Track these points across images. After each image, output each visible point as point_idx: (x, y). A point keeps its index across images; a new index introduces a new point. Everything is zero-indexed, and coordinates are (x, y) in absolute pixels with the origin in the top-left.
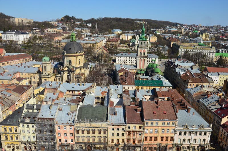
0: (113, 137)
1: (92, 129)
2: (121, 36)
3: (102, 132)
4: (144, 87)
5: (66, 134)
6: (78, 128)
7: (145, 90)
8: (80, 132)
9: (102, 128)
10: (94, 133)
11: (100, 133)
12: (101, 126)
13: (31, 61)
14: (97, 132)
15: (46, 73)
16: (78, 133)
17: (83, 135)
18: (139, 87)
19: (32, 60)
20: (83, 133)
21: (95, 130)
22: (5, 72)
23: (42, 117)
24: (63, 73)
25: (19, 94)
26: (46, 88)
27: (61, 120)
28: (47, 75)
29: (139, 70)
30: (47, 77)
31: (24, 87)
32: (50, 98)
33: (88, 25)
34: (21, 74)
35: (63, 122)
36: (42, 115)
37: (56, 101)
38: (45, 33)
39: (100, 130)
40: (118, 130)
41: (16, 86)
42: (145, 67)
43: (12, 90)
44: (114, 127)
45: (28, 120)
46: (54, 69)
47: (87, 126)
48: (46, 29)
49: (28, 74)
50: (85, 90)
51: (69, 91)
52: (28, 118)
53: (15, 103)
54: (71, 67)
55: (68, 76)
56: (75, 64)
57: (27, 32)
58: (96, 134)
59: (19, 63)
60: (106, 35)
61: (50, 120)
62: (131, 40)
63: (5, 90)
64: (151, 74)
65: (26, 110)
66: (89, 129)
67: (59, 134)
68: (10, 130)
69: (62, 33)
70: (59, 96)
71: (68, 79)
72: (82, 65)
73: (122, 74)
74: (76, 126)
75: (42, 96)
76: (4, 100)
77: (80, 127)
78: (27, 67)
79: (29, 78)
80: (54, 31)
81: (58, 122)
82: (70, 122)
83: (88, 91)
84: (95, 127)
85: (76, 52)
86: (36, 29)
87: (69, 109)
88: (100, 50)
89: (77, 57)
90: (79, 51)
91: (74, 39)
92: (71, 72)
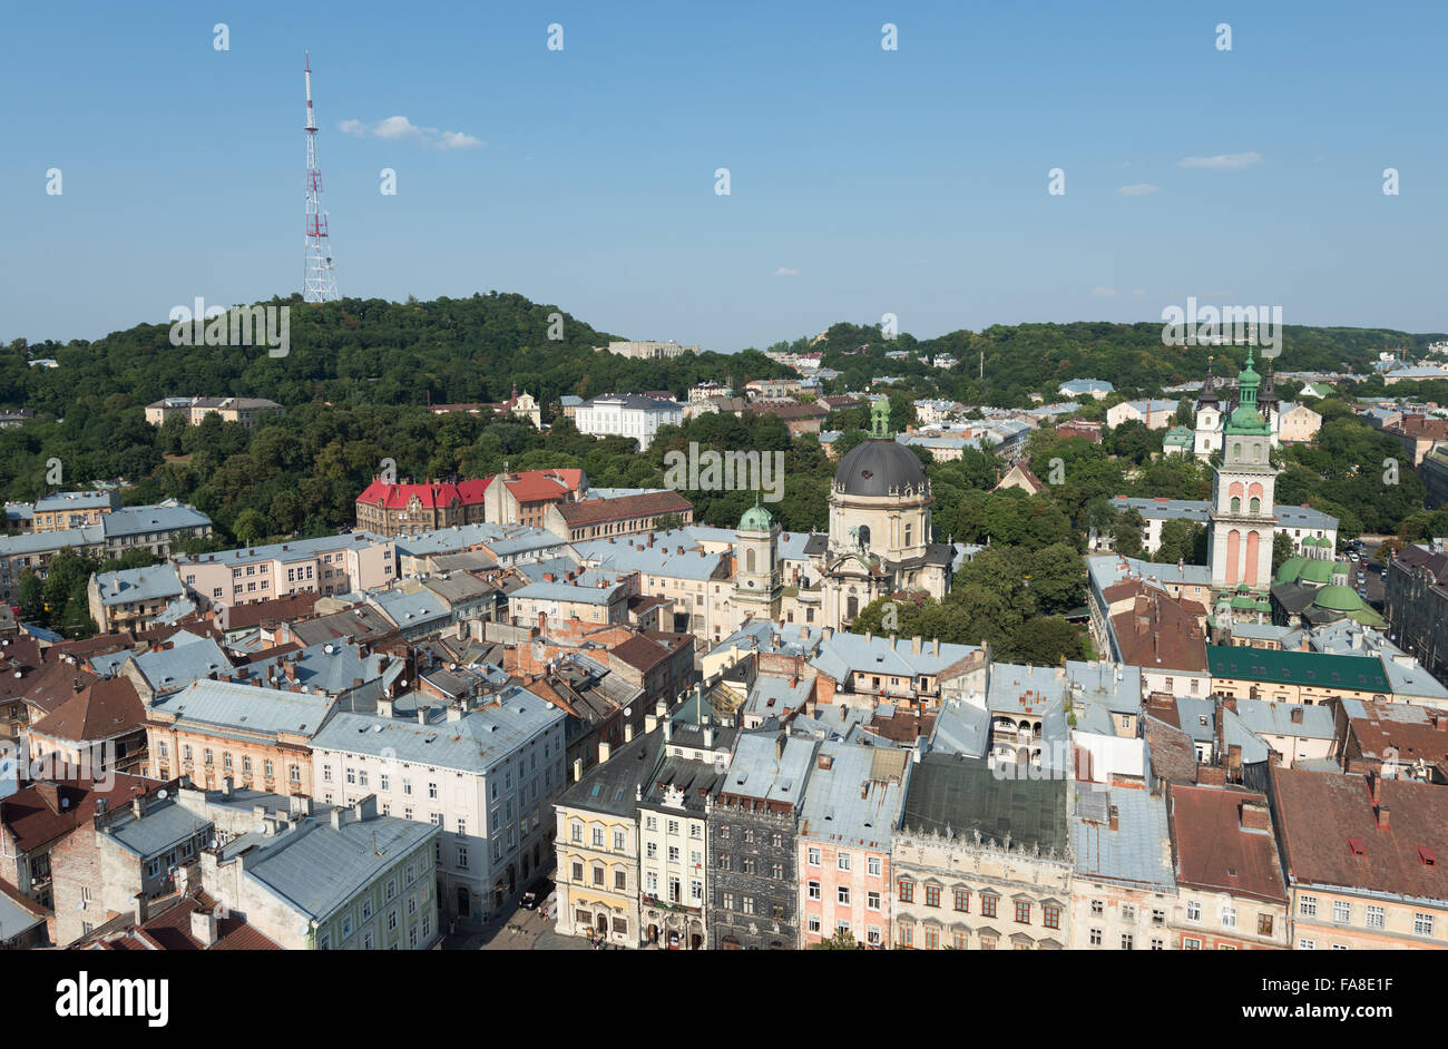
1: (982, 887)
2: (1109, 411)
3: (1037, 915)
4: (1263, 686)
5: (843, 893)
6: (910, 872)
7: (1271, 705)
8: (919, 894)
10: (989, 913)
11: (1023, 918)
12: (1030, 881)
13: (689, 524)
14: (1006, 909)
15: (751, 584)
16: (906, 898)
17: (931, 912)
18: (1236, 683)
19: (690, 518)
20: (933, 901)
21: (997, 897)
22: (582, 570)
23: (740, 791)
24: (830, 586)
25: (637, 672)
26: (755, 652)
27: (828, 818)
28: (759, 593)
29: (1223, 592)
30: (757, 601)
31: (660, 642)
32: (771, 704)
33: (939, 362)
34: (644, 579)
35: (833, 827)
36: (740, 783)
37: (802, 720)
38: (749, 401)
39: (1024, 898)
40: (1128, 914)
41: (630, 631)
42: (1264, 579)
43: (612, 651)
44: (1104, 893)
45: (674, 798)
46: (789, 564)
47: (954, 868)
48: (754, 387)
49: (676, 583)
50: (939, 677)
51: (862, 676)
52: (679, 789)
53: (620, 713)
54: (866, 558)
55: (853, 602)
56: (889, 545)
57: (673, 399)
58: (1005, 922)
59: (639, 533)
60: (1032, 409)
61: (774, 812)
62: (1167, 429)
63: (582, 647)
64: (1303, 617)
65: (670, 751)
66: (965, 886)
67: (814, 889)
68: (597, 835)
69: (823, 404)
70: (812, 697)
71: (849, 617)
72: (920, 553)
73: (1127, 605)
74: (897, 857)
75: (737, 689)
76: (578, 692)
77: (920, 870)
78: (673, 551)
79: (680, 602)
80: (788, 395)
81: (812, 828)
82: (869, 834)
83: (952, 684)
84: (996, 879)
85: (893, 491)
86: (711, 388)
87: (868, 765)
88: (1006, 483)
89: (896, 513)
90: (909, 487)
91: (885, 427)
92: (869, 586)
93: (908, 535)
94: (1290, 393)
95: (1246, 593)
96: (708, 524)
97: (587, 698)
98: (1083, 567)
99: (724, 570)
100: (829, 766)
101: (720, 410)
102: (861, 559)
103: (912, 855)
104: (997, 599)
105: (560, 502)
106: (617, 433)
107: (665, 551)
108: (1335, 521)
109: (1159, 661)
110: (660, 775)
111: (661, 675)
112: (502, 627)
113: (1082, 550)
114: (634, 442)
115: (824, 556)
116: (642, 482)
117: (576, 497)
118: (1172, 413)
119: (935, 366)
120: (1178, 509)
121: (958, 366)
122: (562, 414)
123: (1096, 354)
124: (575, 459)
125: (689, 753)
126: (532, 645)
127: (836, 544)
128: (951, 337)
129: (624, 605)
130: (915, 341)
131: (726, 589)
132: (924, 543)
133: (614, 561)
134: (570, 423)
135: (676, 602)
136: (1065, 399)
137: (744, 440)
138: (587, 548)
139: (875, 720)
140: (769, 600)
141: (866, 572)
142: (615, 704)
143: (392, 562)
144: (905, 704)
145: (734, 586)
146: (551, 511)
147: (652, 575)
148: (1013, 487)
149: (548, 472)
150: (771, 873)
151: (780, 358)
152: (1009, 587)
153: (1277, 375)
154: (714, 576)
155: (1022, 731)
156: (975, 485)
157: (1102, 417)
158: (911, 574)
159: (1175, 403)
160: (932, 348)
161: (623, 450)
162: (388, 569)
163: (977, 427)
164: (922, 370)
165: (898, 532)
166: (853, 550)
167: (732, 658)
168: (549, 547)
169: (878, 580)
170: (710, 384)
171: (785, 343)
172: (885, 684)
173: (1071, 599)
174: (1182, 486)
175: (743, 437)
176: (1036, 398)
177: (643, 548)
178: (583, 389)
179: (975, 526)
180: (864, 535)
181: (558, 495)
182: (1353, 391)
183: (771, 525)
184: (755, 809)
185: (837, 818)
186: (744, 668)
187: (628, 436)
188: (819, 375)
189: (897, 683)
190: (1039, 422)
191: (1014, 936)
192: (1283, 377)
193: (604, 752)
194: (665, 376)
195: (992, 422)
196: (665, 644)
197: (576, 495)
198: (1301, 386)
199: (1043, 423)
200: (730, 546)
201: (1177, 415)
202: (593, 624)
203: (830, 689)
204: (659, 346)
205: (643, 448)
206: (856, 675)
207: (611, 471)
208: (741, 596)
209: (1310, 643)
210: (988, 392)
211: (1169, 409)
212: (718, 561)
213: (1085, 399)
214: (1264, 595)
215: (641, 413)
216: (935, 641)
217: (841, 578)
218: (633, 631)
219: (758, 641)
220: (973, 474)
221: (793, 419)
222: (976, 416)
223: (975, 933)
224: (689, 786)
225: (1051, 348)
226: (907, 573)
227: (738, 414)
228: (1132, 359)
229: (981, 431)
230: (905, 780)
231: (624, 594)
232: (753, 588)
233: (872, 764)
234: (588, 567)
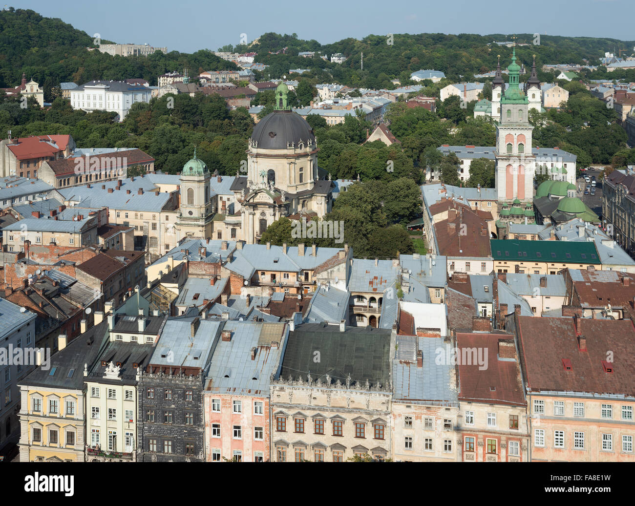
0: (408, 453)
1: (333, 414)
2: (442, 91)
3: (369, 431)
4: (525, 264)
5: (237, 431)
6: (284, 410)
7: (529, 276)
8: (290, 425)
9: (369, 414)
10: (338, 433)
11: (360, 435)
12: (365, 407)
13: (149, 172)
14: (349, 429)
15: (191, 213)
16: (281, 429)
17: (299, 437)
18: (509, 263)
19: (152, 168)
20: (300, 430)
21: (343, 421)
22: (64, 208)
23: (164, 362)
24: (247, 212)
25: (98, 281)
26: (185, 261)
27: (227, 376)
28: (196, 219)
29: (505, 205)
30: (195, 225)
31: (118, 258)
32: (196, 297)
33: (335, 59)
34: (112, 213)
35: (230, 383)
36: (164, 356)
37: (218, 308)
38: (201, 85)
39: (360, 420)
40: (428, 424)
41: (94, 251)
42: (529, 194)
43: (79, 267)
44: (412, 411)
45: (112, 372)
46: (221, 198)
47: (314, 403)
48: (205, 76)
49: (136, 215)
50: (316, 271)
51: (263, 274)
52: (116, 364)
53: (83, 311)
54: (272, 192)
55: (263, 222)
56: (288, 182)
57: (147, 85)
58: (349, 438)
59: (111, 180)
60: (393, 89)
61: (187, 375)
62: (476, 101)
63: (55, 265)
64: (551, 218)
65: (113, 337)
66: (321, 416)
67: (216, 429)
68: (53, 405)
69: (253, 87)
70: (227, 290)
71: (261, 233)
72: (309, 187)
73: (443, 216)
74: (275, 399)
75: (172, 288)
76: (49, 298)
77: (290, 408)
78: (135, 192)
79: (139, 228)
80: (230, 82)
81: (215, 384)
82: (256, 385)
83: (324, 275)
84: (342, 409)
85: (290, 145)
86: (174, 77)
87: (257, 335)
88: (372, 139)
89: (293, 160)
90: (301, 143)
91: (285, 102)
92: (274, 210)
93: (301, 175)
94: (551, 78)
95: (519, 204)
96: (163, 172)
97: (56, 302)
98: (419, 193)
99: (173, 204)
100: (230, 339)
101: (179, 92)
102: (268, 193)
103: (284, 397)
104: (360, 216)
105: (52, 159)
106: (102, 109)
107: (129, 192)
108: (575, 157)
109: (461, 251)
110: (104, 355)
111: (118, 282)
113: (420, 181)
114: (115, 115)
115: (243, 191)
116: (117, 143)
117: (65, 156)
118: (480, 91)
119: (332, 61)
120: (480, 152)
121: (347, 62)
122: (61, 95)
123: (434, 54)
124: (67, 128)
125: (127, 338)
126: (16, 265)
127: (251, 183)
128: (343, 42)
129: (95, 232)
130: (319, 45)
131: (173, 216)
132: (312, 180)
133: (90, 200)
134: (67, 102)
135: (136, 228)
136: (414, 83)
137: (195, 113)
138: (69, 192)
139: (271, 303)
140: (203, 223)
141: (271, 201)
142: (79, 306)
144: (293, 291)
145: (178, 215)
146: (43, 165)
147: (118, 209)
148: (376, 141)
149: (44, 137)
150: (185, 420)
151: (226, 56)
152: (369, 207)
153: (545, 66)
154: (165, 208)
155: (372, 304)
156: (352, 140)
157: (437, 94)
158: (304, 201)
159: (482, 85)
160: (330, 50)
161: (105, 121)
163: (356, 102)
164: (323, 65)
165: (295, 173)
166: (262, 186)
167: (168, 267)
168: (41, 193)
169: (280, 206)
170: (174, 74)
171: (230, 46)
172: (279, 278)
173: (411, 213)
174: (484, 138)
175: (194, 111)
176: (396, 82)
177: (113, 191)
178: (78, 78)
179: (352, 168)
180: (271, 176)
181: (50, 154)
182: (588, 76)
183: (205, 170)
184: (173, 374)
185: (233, 375)
186: (177, 273)
187: (110, 111)
188: (253, 68)
189: (288, 276)
190: (397, 98)
191: (355, 448)
192: (548, 68)
193: (62, 342)
194: (141, 68)
195: (366, 99)
196: (122, 259)
197: (65, 154)
198: (558, 73)
199: (400, 99)
200: (178, 187)
201: (483, 92)
202: (66, 248)
203: (240, 284)
204: (138, 47)
205: (121, 120)
206: (260, 273)
207: (94, 135)
208: (183, 222)
209: (556, 235)
210: (364, 79)
211: (479, 88)
212: (168, 197)
213: (427, 83)
214: (529, 205)
215: (120, 95)
216: (314, 246)
217: (255, 206)
218: (97, 251)
219: (189, 253)
220: (351, 133)
221: (231, 98)
222: (356, 94)
223: (329, 449)
224: (125, 362)
225: (406, 50)
226: (301, 201)
227: (192, 95)
228: (456, 57)
229: (358, 104)
230: (282, 344)
231: (94, 224)
232: (192, 216)
233: (261, 335)
234: (69, 206)
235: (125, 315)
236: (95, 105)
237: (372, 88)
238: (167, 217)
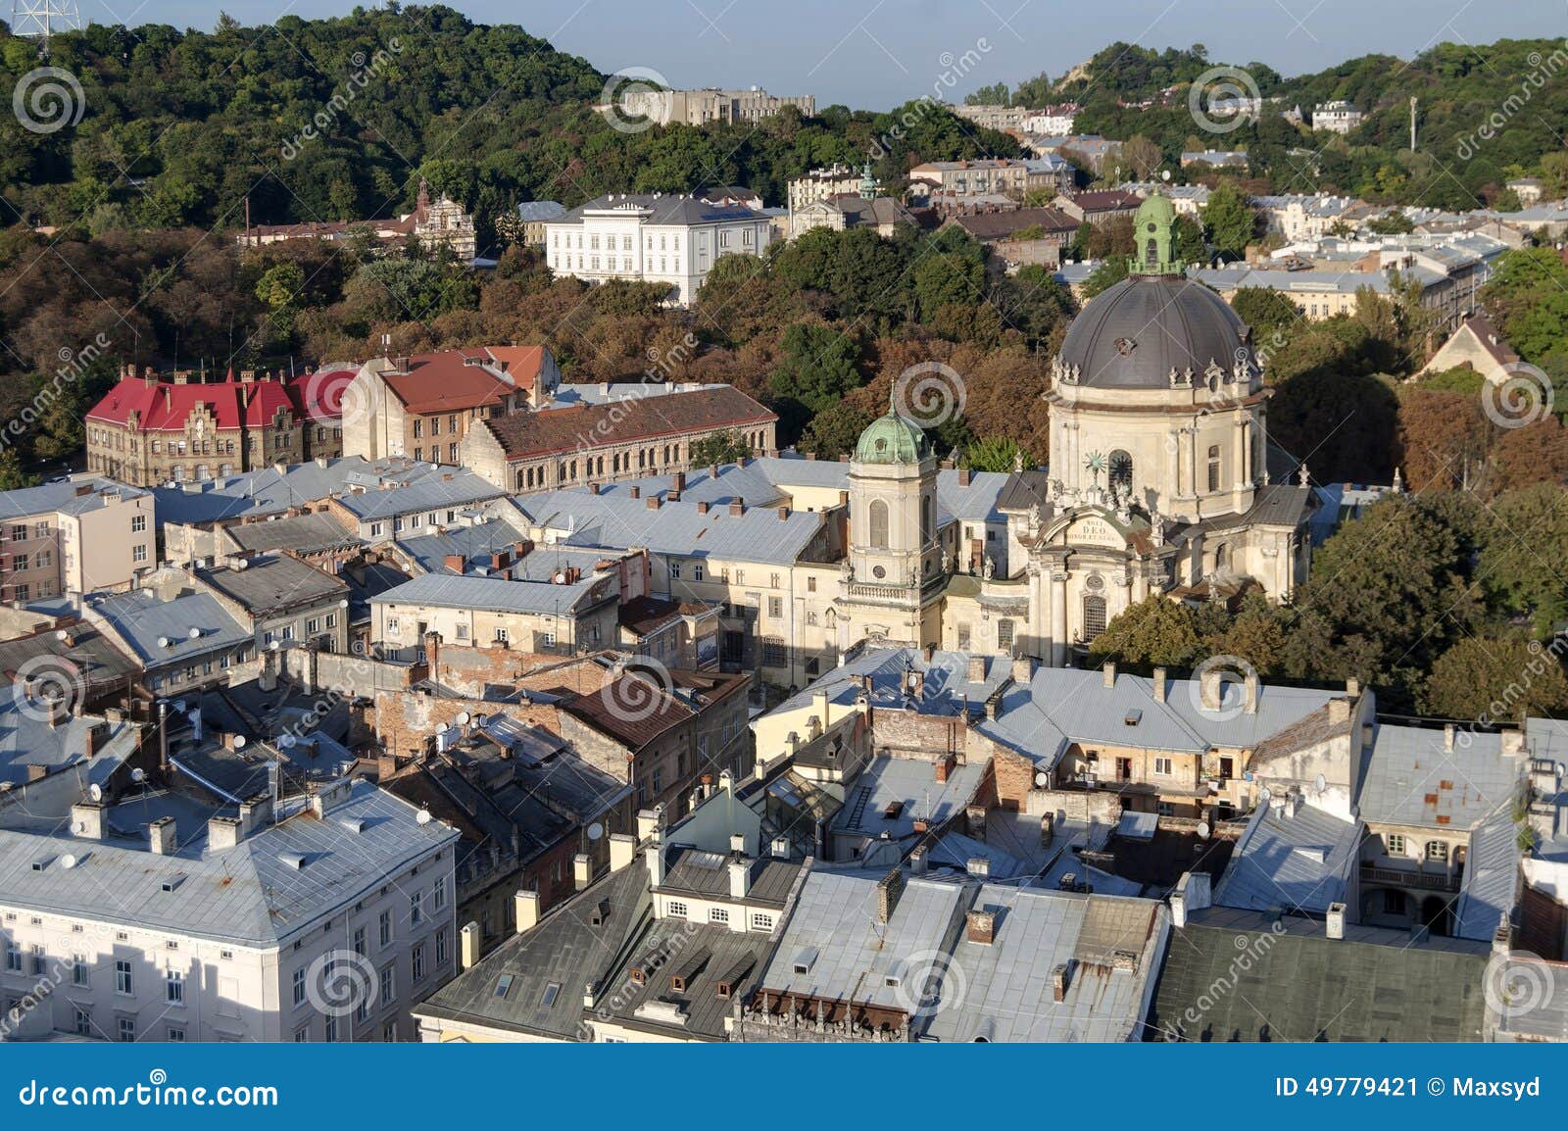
13: (766, 453)
19: (769, 441)
22: (529, 546)
23: (802, 986)
24: (1046, 575)
25: (620, 751)
26: (863, 709)
28: (896, 590)
30: (891, 606)
32: (891, 814)
33: (1325, 119)
34: (656, 566)
36: (800, 970)
38: (913, 202)
46: (970, 531)
48: (926, 175)
50: (1255, 754)
51: (1091, 755)
53: (581, 832)
54: (1122, 516)
55: (1094, 606)
56: (1172, 488)
57: (756, 204)
59: (655, 472)
60: (1514, 211)
61: (867, 1027)
63: (506, 704)
65: (662, 906)
69: (1068, 207)
70: (985, 795)
71: (1085, 635)
72: (1239, 505)
75: (823, 784)
76: (490, 794)
78: (723, 508)
79: (733, 610)
80: (998, 191)
83: (1281, 768)
85: (1180, 378)
86: (836, 179)
87: (1073, 930)
88: (1443, 361)
89: (1188, 422)
90: (1214, 371)
91: (1163, 251)
92: (1129, 571)
93: (1213, 471)
96: (802, 453)
99: (828, 544)
100: (991, 936)
101: (848, 223)
102: (1110, 518)
105: (497, 412)
107: (707, 508)
110: (636, 954)
111: (673, 758)
112: (355, 663)
114: (665, 291)
115: (1034, 513)
117: (532, 401)
119: (1316, 127)
121: (1366, 126)
122: (521, 238)
126: (406, 698)
127: (1060, 488)
129: (612, 617)
130: (1278, 78)
131: (829, 579)
132: (1249, 485)
133: (599, 527)
134: (536, 256)
135: (725, 610)
138: (545, 504)
139: (1114, 845)
140: (916, 603)
141: (1120, 544)
142: (569, 815)
143: (147, 536)
145: (843, 576)
146: (474, 430)
147: (673, 557)
148: (1456, 369)
149: (475, 352)
151: (989, 118)
154: (806, 557)
158: (1222, 546)
160: (1314, 90)
161: (639, 308)
162: (139, 550)
163: (1392, 250)
164: (1290, 135)
165: (1192, 462)
166: (1092, 500)
167: (815, 721)
168: (469, 503)
169: (1146, 559)
170: (835, 171)
171: (1002, 87)
172: (1141, 770)
176: (1525, 189)
177: (660, 503)
178: (565, 188)
180: (1121, 469)
181: (493, 399)
183: (922, 453)
184: (829, 1019)
185: (997, 1039)
186: (838, 741)
187: (655, 280)
188: (1070, 149)
189: (1167, 768)
190: (1527, 237)
193: (526, 910)
194: (742, 157)
195: (1425, 238)
197: (532, 398)
199: (1536, 239)
200: (845, 495)
203: (1023, 781)
204: (729, 99)
205: (683, 302)
206: (1081, 753)
208: (857, 597)
212: (815, 525)
215: (682, 232)
217: (1069, 556)
221: (1004, 238)
222: (1394, 225)
224: (693, 977)
226: (1212, 545)
227: (886, 231)
229: (1398, 257)
230: (1146, 959)
231: (608, 595)
232: (883, 581)
233: (1082, 931)
234: (542, 542)
235: (693, 847)
236: (612, 262)
237: (1444, 207)
238: (812, 580)
